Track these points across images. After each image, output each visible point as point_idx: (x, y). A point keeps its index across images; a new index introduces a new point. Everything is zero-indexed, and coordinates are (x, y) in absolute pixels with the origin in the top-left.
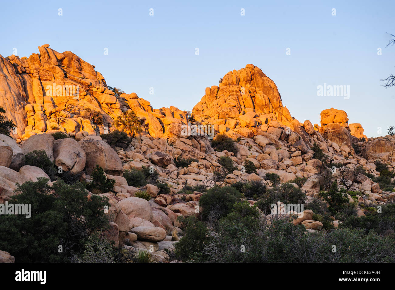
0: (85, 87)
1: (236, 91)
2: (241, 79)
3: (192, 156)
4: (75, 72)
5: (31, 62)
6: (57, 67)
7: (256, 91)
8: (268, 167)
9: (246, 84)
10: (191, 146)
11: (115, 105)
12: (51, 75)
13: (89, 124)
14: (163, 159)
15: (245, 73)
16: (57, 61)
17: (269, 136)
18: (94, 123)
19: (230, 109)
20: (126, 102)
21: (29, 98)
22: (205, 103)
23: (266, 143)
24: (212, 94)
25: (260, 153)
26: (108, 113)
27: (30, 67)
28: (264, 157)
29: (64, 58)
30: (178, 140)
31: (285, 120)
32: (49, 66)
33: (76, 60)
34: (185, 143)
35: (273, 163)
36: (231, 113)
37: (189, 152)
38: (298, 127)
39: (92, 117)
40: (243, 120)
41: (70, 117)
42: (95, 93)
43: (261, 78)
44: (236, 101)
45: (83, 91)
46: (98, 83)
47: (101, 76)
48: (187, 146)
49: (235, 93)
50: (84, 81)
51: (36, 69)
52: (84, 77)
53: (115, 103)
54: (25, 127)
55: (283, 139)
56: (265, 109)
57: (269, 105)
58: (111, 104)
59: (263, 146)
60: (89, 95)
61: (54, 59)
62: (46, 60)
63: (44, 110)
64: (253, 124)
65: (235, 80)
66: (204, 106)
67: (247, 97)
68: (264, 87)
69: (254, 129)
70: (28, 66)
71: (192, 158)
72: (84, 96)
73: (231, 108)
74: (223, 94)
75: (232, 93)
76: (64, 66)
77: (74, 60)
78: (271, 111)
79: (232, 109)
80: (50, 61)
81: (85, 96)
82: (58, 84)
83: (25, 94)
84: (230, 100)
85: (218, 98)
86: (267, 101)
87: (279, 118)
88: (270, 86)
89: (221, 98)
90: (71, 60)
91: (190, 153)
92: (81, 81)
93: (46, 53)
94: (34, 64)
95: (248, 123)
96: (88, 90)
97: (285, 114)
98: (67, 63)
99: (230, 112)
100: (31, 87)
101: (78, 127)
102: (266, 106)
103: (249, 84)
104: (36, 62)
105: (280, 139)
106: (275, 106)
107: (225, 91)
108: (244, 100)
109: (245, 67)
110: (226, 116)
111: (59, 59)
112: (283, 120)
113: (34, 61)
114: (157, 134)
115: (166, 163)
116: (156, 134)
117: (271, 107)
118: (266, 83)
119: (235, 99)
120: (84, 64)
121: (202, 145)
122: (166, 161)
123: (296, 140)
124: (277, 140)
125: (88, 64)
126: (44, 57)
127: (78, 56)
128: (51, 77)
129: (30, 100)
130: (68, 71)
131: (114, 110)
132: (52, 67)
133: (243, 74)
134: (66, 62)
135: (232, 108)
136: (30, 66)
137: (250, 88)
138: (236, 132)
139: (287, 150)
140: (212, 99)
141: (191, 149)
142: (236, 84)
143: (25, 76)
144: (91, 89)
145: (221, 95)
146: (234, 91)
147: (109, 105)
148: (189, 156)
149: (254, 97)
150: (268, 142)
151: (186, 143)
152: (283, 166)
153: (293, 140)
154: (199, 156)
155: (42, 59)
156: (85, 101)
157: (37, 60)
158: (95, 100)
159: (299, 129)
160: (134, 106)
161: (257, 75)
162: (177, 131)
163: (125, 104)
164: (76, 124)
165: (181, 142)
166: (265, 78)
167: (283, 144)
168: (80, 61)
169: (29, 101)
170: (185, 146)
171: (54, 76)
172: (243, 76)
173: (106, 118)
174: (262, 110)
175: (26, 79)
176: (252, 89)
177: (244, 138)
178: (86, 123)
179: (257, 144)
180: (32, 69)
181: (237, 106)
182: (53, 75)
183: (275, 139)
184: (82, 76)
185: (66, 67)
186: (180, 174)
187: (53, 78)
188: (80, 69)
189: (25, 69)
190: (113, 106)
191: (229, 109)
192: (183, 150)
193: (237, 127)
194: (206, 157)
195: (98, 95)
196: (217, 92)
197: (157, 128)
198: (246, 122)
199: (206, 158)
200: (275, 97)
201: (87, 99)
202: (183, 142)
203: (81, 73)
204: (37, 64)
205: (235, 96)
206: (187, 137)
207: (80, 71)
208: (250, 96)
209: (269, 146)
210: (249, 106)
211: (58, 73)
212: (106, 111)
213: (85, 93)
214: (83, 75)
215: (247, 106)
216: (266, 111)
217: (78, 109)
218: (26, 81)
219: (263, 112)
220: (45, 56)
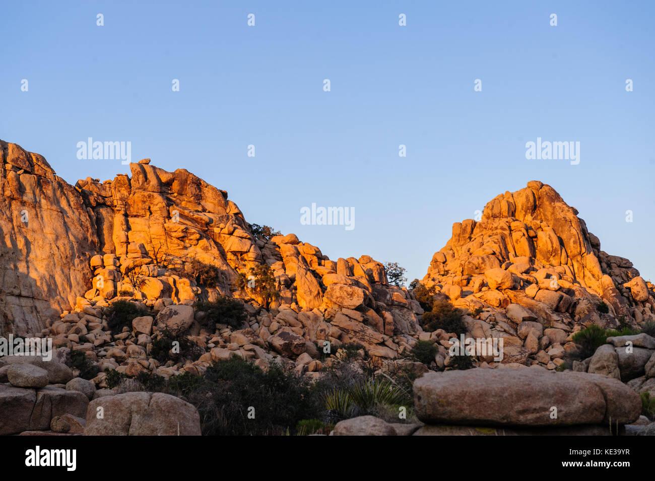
0: (199, 226)
1: (502, 229)
2: (518, 206)
3: (361, 339)
4: (189, 202)
5: (115, 188)
6: (156, 195)
7: (541, 227)
8: (510, 359)
9: (525, 216)
10: (360, 322)
11: (247, 255)
12: (145, 209)
13: (188, 286)
14: (290, 344)
15: (524, 197)
16: (158, 186)
17: (537, 305)
18: (199, 285)
19: (483, 258)
20: (277, 249)
21: (105, 246)
22: (451, 249)
23: (523, 318)
24: (463, 234)
25: (512, 335)
26: (236, 268)
27: (113, 197)
28: (511, 341)
29: (173, 180)
30: (339, 312)
31: (589, 278)
32: (142, 193)
33: (193, 183)
34: (349, 317)
35: (520, 352)
36: (485, 265)
37: (355, 332)
38: (609, 289)
39: (197, 275)
40: (491, 278)
41: (155, 275)
42: (218, 236)
43: (550, 204)
44: (497, 245)
45: (194, 233)
46: (225, 220)
47: (234, 207)
48: (353, 323)
49: (499, 231)
50: (199, 216)
51: (121, 199)
52: (204, 210)
53: (247, 252)
54: (86, 292)
55: (563, 310)
56: (551, 259)
57: (559, 252)
58: (242, 253)
59: (518, 322)
60: (205, 240)
61: (153, 181)
62: (141, 184)
63: (118, 265)
64: (508, 284)
65: (505, 208)
66: (448, 254)
67: (520, 237)
68: (557, 220)
69: (511, 293)
70: (110, 195)
71: (359, 342)
72: (196, 241)
73: (485, 257)
74: (481, 234)
75: (495, 232)
76: (173, 194)
77: (188, 182)
78: (563, 261)
79: (486, 260)
80: (147, 186)
81: (198, 240)
82: (155, 222)
83: (96, 239)
84: (489, 243)
85: (472, 240)
86: (556, 244)
87: (579, 274)
88: (564, 218)
89: (477, 239)
90: (183, 183)
91: (358, 334)
92: (194, 217)
93: (140, 173)
94: (119, 191)
95: (500, 282)
96: (205, 231)
97: (590, 267)
98: (178, 188)
99: (482, 263)
100: (111, 227)
101: (167, 291)
102: (554, 253)
103: (530, 214)
104: (123, 188)
105: (557, 310)
106: (571, 252)
107: (485, 228)
108: (514, 242)
109: (526, 186)
110: (476, 271)
111: (163, 181)
112: (586, 276)
113: (119, 187)
114: (310, 302)
115: (295, 351)
116: (308, 302)
117: (564, 254)
118: (558, 213)
119: (496, 241)
120: (207, 189)
121: (387, 320)
122: (295, 347)
123: (588, 311)
124: (549, 312)
125: (214, 189)
126: (136, 179)
127: (197, 176)
128: (145, 212)
129: (107, 248)
130: (178, 201)
131: (246, 263)
132: (148, 195)
133: (521, 198)
134: (176, 186)
135: (488, 257)
136: (113, 195)
137: (531, 222)
138: (479, 298)
139: (564, 330)
140: (462, 243)
141: (359, 327)
142: (507, 215)
143: (103, 211)
144: (210, 228)
145: (478, 235)
146: (499, 227)
147: (239, 255)
148: (354, 339)
149: (536, 237)
150: (527, 315)
151: (351, 316)
152: (543, 358)
153: (582, 312)
154: (372, 340)
155: (134, 183)
156: (198, 249)
157: (125, 185)
158: (215, 247)
159: (611, 292)
160: (287, 256)
161: (544, 200)
162: (337, 298)
163: (276, 253)
164: (162, 286)
165: (344, 316)
166: (558, 204)
167: (559, 319)
168: (201, 183)
169: (104, 250)
170: (349, 323)
171: (152, 209)
172: (520, 202)
173: (228, 276)
174: (546, 259)
175: (104, 215)
176: (535, 224)
177: (489, 309)
178: (182, 284)
179: (509, 319)
180: (116, 198)
181: (497, 253)
182: (149, 207)
183: (546, 310)
184: (200, 209)
185: (176, 194)
186: (310, 370)
187: (148, 213)
188: (199, 198)
189: (104, 200)
190: (245, 256)
191: (480, 259)
192: (345, 329)
193: (484, 289)
194: (384, 341)
195: (223, 239)
196: (472, 230)
197: (311, 292)
198: (495, 281)
199: (386, 343)
200: (572, 237)
201: (201, 246)
202: (347, 315)
203: (199, 204)
204: (124, 190)
205: (499, 237)
206: (353, 307)
207: (199, 199)
208: (526, 235)
209: (527, 322)
210: (523, 252)
211: (157, 205)
212: (233, 265)
213: (198, 236)
214: (203, 207)
215: (519, 253)
216: (554, 261)
217: (182, 263)
218: (104, 218)
219: (548, 263)
220: (138, 178)
